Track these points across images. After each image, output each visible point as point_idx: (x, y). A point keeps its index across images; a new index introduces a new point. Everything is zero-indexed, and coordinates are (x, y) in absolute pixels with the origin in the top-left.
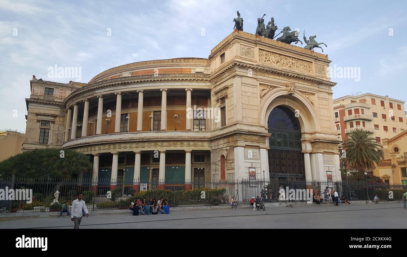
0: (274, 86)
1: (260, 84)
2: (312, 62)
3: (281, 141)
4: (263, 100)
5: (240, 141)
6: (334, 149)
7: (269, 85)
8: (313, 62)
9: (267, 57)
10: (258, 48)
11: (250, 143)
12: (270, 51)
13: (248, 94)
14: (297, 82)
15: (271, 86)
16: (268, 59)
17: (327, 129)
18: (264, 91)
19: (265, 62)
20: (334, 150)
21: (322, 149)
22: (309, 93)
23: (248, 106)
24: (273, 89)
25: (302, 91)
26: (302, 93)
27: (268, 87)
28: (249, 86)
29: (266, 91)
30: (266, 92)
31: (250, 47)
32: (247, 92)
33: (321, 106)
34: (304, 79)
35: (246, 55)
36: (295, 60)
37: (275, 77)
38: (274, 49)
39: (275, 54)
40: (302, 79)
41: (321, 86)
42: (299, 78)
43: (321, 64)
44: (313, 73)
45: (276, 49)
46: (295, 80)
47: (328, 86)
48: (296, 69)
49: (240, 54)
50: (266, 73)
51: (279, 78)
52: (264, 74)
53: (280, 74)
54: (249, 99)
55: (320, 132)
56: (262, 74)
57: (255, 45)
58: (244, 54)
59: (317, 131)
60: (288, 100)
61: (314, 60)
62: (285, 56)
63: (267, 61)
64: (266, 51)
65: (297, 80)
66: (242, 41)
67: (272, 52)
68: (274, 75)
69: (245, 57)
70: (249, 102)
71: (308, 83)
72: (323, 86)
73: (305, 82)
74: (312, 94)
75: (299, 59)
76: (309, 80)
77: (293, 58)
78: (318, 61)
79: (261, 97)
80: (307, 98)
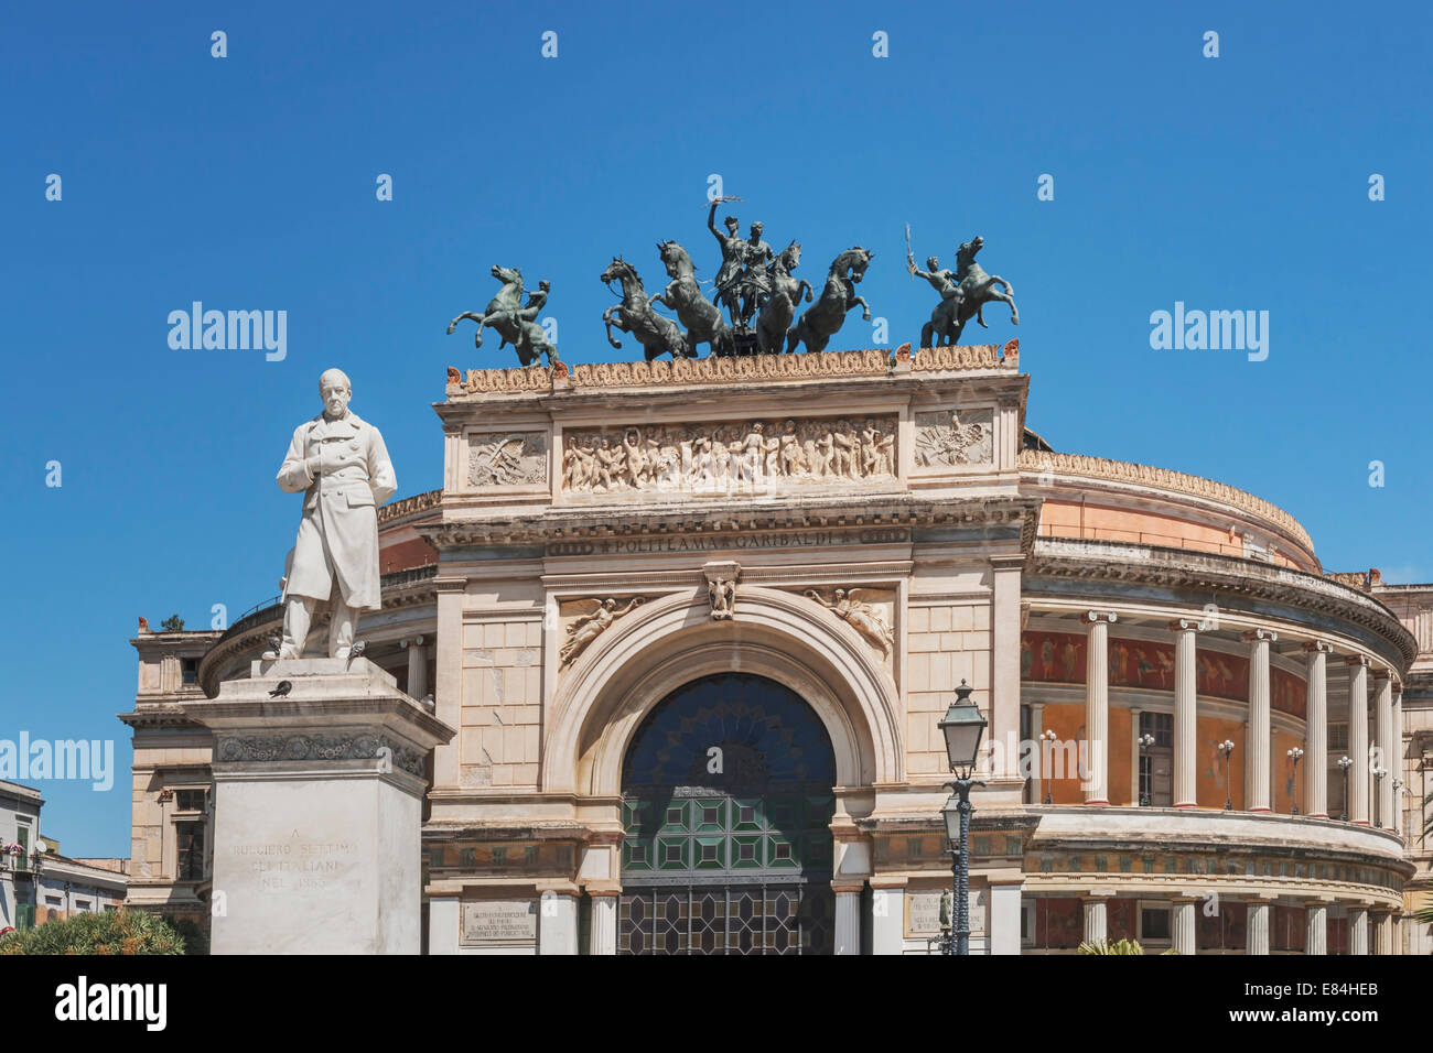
0: (637, 595)
1: (564, 603)
2: (896, 415)
3: (722, 845)
4: (572, 674)
6: (986, 861)
7: (608, 596)
8: (903, 410)
9: (609, 460)
10: (558, 427)
11: (490, 875)
12: (631, 426)
13: (500, 658)
14: (778, 547)
15: (623, 601)
16: (616, 467)
18: (586, 627)
19: (599, 488)
20: (991, 864)
21: (906, 867)
22: (856, 586)
23: (498, 711)
24: (633, 608)
25: (812, 587)
26: (810, 595)
27: (603, 607)
28: (505, 620)
29: (594, 624)
30: (591, 633)
31: (520, 436)
32: (491, 650)
33: (932, 643)
34: (816, 523)
35: (495, 477)
36: (785, 427)
37: (643, 547)
38: (648, 411)
39: (664, 430)
40: (802, 525)
41: (944, 532)
42: (784, 526)
43: (961, 407)
44: (896, 474)
45: (659, 408)
46: (765, 538)
47: (991, 523)
48: (789, 474)
49: (467, 482)
50: (590, 543)
51: (664, 547)
52: (579, 550)
53: (669, 531)
54: (501, 679)
55: (905, 779)
56: (571, 549)
57: (544, 418)
58: (489, 474)
59: (879, 780)
60: (742, 643)
61: (907, 399)
62: (722, 424)
63: (608, 479)
64: (611, 428)
65: (775, 537)
66: (473, 418)
67: (639, 426)
68: (640, 542)
69: (491, 488)
70: (501, 691)
71: (846, 536)
72: (954, 532)
73: (830, 535)
74: (878, 586)
75: (811, 420)
76: (847, 523)
77: (766, 422)
78: (939, 400)
79: (568, 661)
80: (842, 617)
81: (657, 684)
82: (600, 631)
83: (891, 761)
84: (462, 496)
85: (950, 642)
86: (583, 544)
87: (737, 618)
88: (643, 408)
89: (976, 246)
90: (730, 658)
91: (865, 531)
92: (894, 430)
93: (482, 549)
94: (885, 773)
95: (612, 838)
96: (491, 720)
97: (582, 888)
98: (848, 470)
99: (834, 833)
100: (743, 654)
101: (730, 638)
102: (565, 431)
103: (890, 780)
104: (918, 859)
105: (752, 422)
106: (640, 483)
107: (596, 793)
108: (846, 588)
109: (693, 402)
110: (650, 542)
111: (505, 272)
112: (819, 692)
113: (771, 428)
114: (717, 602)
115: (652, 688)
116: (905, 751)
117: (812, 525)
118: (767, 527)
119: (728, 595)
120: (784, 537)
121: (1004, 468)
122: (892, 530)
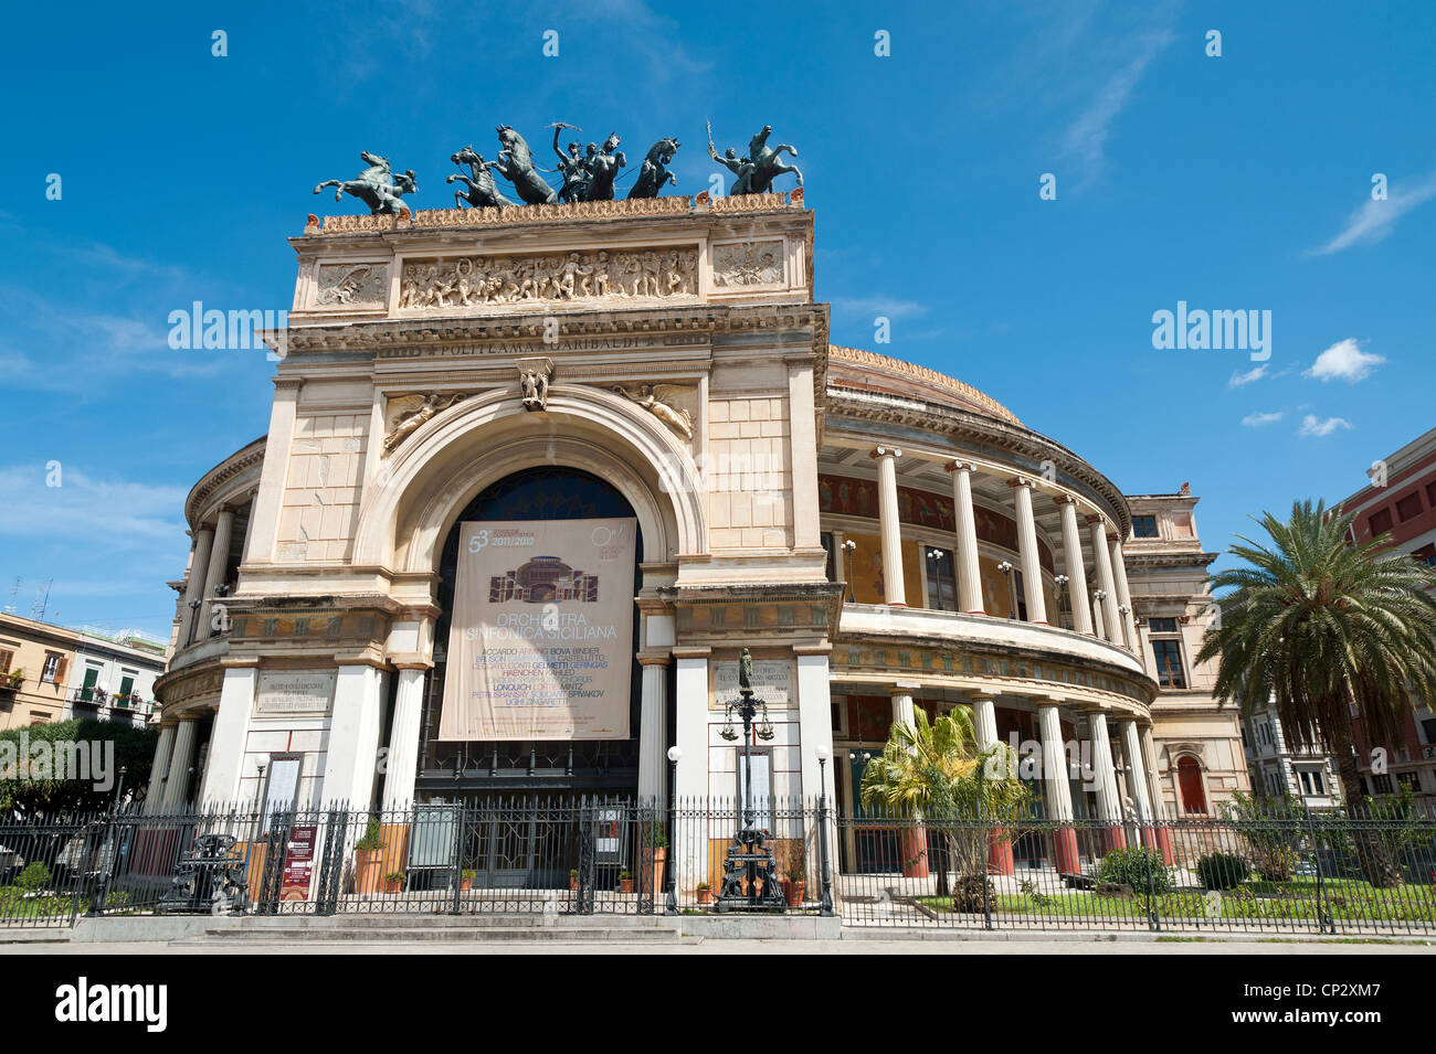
0: (458, 391)
1: (389, 398)
2: (696, 247)
4: (389, 463)
5: (241, 643)
6: (792, 631)
7: (432, 392)
8: (703, 243)
10: (399, 258)
11: (290, 645)
12: (463, 257)
14: (589, 349)
16: (448, 289)
17: (768, 531)
18: (410, 419)
19: (431, 306)
20: (797, 634)
21: (709, 636)
23: (319, 492)
24: (454, 402)
25: (620, 383)
26: (617, 390)
27: (427, 401)
28: (335, 413)
29: (416, 417)
30: (413, 424)
31: (365, 267)
33: (732, 430)
34: (622, 328)
35: (340, 298)
36: (598, 256)
37: (466, 351)
38: (479, 243)
39: (493, 261)
40: (611, 331)
41: (741, 337)
42: (594, 331)
43: (753, 240)
44: (696, 292)
45: (488, 242)
46: (578, 343)
47: (783, 329)
48: (601, 294)
49: (315, 302)
50: (419, 348)
51: (486, 352)
52: (408, 353)
53: (489, 337)
54: (327, 465)
55: (707, 551)
56: (400, 353)
57: (389, 252)
58: (335, 296)
59: (682, 552)
60: (556, 436)
61: (706, 233)
62: (544, 255)
63: (441, 299)
64: (447, 259)
65: (586, 342)
66: (325, 252)
67: (470, 258)
68: (464, 347)
69: (336, 307)
70: (325, 476)
71: (651, 340)
72: (750, 337)
73: (637, 340)
74: (682, 382)
75: (621, 252)
76: (651, 329)
77: (582, 253)
78: (734, 234)
79: (390, 449)
80: (649, 409)
81: (477, 472)
82: (422, 422)
83: (693, 534)
84: (307, 313)
85: (748, 430)
86: (412, 348)
87: (549, 409)
88: (474, 242)
89: (766, 133)
90: (546, 449)
91: (668, 336)
92: (695, 259)
93: (320, 354)
94: (687, 545)
95: (421, 610)
96: (312, 500)
97: (388, 660)
98: (654, 290)
99: (641, 607)
100: (557, 446)
101: (546, 432)
102: (405, 261)
103: (693, 552)
104: (723, 628)
105: (568, 254)
106: (468, 302)
107: (411, 570)
108: (651, 384)
109: (518, 236)
110: (473, 347)
111: (371, 157)
112: (628, 478)
113: (586, 259)
114: (528, 391)
115: (472, 476)
116: (707, 527)
117: (619, 330)
118: (578, 332)
119: (539, 386)
120: (595, 342)
121: (793, 286)
122: (692, 335)
